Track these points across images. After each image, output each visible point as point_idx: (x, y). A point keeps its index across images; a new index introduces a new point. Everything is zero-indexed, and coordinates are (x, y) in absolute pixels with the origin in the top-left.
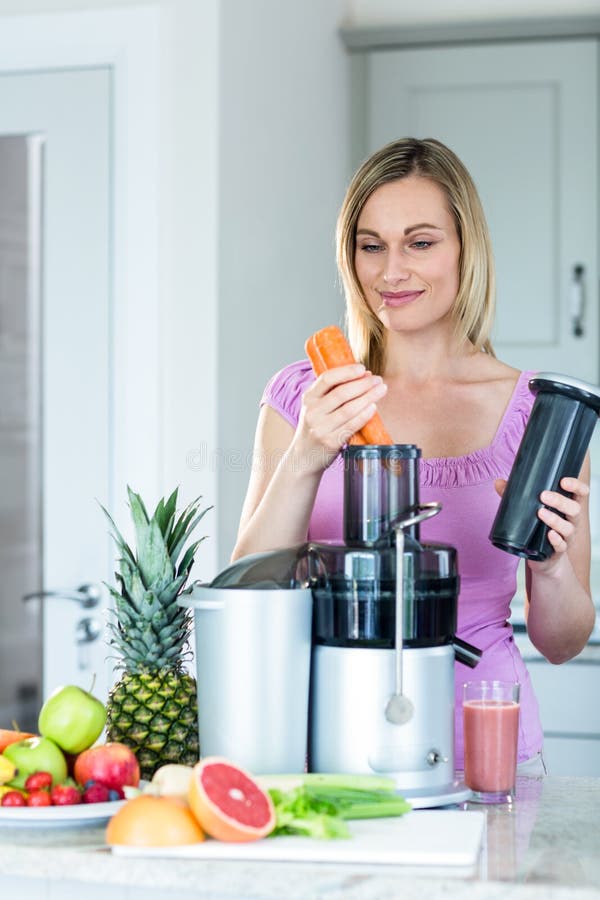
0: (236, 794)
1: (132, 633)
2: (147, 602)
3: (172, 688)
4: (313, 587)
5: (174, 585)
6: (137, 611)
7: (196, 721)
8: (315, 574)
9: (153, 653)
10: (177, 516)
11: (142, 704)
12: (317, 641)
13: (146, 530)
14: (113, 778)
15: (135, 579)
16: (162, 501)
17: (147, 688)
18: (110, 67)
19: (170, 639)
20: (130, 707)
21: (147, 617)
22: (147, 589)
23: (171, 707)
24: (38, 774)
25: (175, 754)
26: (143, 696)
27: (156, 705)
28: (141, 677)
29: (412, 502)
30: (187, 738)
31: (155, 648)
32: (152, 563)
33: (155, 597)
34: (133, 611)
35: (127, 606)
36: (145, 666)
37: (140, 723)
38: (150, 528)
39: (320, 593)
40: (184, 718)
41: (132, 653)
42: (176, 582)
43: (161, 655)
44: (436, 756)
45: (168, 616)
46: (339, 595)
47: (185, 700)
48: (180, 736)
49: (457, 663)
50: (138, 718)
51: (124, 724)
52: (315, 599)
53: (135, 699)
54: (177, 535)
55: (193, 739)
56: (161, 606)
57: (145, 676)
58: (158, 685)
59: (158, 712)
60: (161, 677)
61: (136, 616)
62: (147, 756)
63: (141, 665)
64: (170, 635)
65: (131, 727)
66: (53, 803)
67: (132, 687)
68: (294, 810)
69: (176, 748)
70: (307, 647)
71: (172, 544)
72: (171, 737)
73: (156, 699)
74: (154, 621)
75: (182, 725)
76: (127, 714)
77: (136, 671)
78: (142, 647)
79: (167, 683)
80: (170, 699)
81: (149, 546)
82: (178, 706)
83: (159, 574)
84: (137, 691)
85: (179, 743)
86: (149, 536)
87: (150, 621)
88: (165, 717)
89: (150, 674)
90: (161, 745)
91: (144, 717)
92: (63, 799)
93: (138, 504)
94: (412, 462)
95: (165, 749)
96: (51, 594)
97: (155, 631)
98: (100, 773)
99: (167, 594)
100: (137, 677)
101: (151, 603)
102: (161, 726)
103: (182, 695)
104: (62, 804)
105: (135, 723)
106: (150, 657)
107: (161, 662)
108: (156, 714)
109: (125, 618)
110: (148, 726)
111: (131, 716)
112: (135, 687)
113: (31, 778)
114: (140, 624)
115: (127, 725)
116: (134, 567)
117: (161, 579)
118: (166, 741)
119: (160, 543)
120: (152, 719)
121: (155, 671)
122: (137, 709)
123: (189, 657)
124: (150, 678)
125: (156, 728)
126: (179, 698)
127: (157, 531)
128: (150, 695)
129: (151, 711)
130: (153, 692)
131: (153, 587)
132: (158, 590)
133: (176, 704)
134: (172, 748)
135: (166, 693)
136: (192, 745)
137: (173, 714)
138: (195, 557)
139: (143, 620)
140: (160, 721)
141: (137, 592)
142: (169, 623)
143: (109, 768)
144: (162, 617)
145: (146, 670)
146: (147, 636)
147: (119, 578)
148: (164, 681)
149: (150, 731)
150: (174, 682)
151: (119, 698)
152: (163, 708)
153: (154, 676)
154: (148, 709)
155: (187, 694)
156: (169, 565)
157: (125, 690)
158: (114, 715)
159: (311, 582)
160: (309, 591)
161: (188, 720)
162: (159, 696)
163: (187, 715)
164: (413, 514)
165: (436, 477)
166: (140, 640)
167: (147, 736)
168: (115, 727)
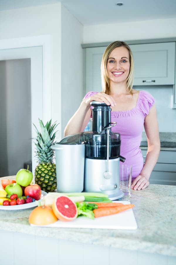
0: (67, 206)
1: (40, 154)
2: (44, 147)
3: (50, 167)
4: (85, 143)
5: (50, 142)
6: (42, 149)
7: (56, 175)
8: (86, 140)
9: (45, 159)
10: (51, 125)
11: (43, 172)
12: (86, 157)
13: (43, 129)
14: (34, 194)
15: (41, 141)
16: (48, 122)
17: (44, 168)
18: (42, 46)
19: (49, 155)
20: (40, 172)
21: (44, 150)
22: (44, 143)
23: (50, 172)
24: (14, 195)
25: (51, 184)
26: (43, 170)
27: (46, 172)
28: (43, 165)
29: (110, 122)
30: (54, 179)
31: (46, 158)
32: (45, 137)
33: (46, 145)
34: (40, 149)
35: (39, 147)
36: (44, 162)
37: (42, 176)
38: (44, 128)
39: (87, 145)
40: (53, 175)
41: (41, 159)
42: (51, 142)
43: (47, 159)
44: (117, 186)
45: (49, 150)
46: (92, 146)
47: (53, 170)
48: (52, 179)
49: (120, 161)
50: (42, 175)
51: (38, 176)
52: (86, 147)
53: (41, 170)
54: (51, 130)
55: (55, 180)
56: (47, 147)
57: (44, 165)
58: (47, 167)
59: (47, 174)
60: (47, 164)
61: (41, 150)
62: (44, 184)
63: (42, 162)
64: (50, 155)
65: (40, 177)
66: (17, 204)
67: (40, 167)
68: (83, 210)
69: (51, 182)
70: (84, 159)
71: (50, 133)
72: (50, 180)
73: (46, 170)
74: (46, 151)
75: (52, 177)
76: (39, 174)
77: (42, 163)
78: (43, 157)
79: (49, 166)
80: (50, 170)
81: (44, 133)
82: (52, 172)
83: (47, 140)
84: (42, 168)
85: (52, 181)
86: (44, 130)
87: (45, 151)
88: (48, 175)
89: (45, 164)
90: (47, 182)
91: (43, 175)
92: (19, 203)
93: (42, 123)
94: (109, 112)
95: (48, 182)
96: (33, 138)
97: (46, 153)
98: (31, 193)
99: (49, 145)
100: (42, 164)
101: (45, 147)
102: (47, 177)
103: (53, 169)
104: (19, 204)
105: (41, 176)
106: (45, 160)
107: (47, 161)
108: (46, 174)
109: (39, 151)
110: (44, 177)
111: (40, 174)
112: (41, 167)
113: (12, 196)
114: (42, 152)
115: (39, 177)
116: (41, 138)
117: (47, 141)
118: (49, 181)
119: (47, 132)
120: (45, 175)
121: (46, 163)
122: (42, 173)
123: (54, 159)
124: (45, 165)
125: (46, 178)
126: (52, 170)
127: (46, 129)
128: (45, 169)
129: (45, 173)
130: (46, 169)
131: (45, 143)
132: (46, 144)
133: (51, 171)
134: (50, 182)
135: (49, 169)
136: (55, 181)
137: (50, 174)
138: (55, 135)
139: (43, 151)
140: (47, 176)
141: (42, 144)
142: (49, 152)
143: (33, 192)
144: (48, 150)
145: (44, 163)
146: (44, 155)
147: (37, 140)
148: (48, 166)
149: (45, 178)
150: (51, 166)
151: (37, 170)
152: (48, 173)
153: (46, 164)
154: (44, 173)
155: (54, 169)
156: (49, 137)
157: (39, 168)
158: (36, 174)
159: (85, 142)
160: (84, 145)
161: (54, 175)
162: (47, 169)
163: (54, 174)
164: (110, 125)
165: (124, 115)
166: (42, 156)
167: (44, 180)
168: (36, 177)
